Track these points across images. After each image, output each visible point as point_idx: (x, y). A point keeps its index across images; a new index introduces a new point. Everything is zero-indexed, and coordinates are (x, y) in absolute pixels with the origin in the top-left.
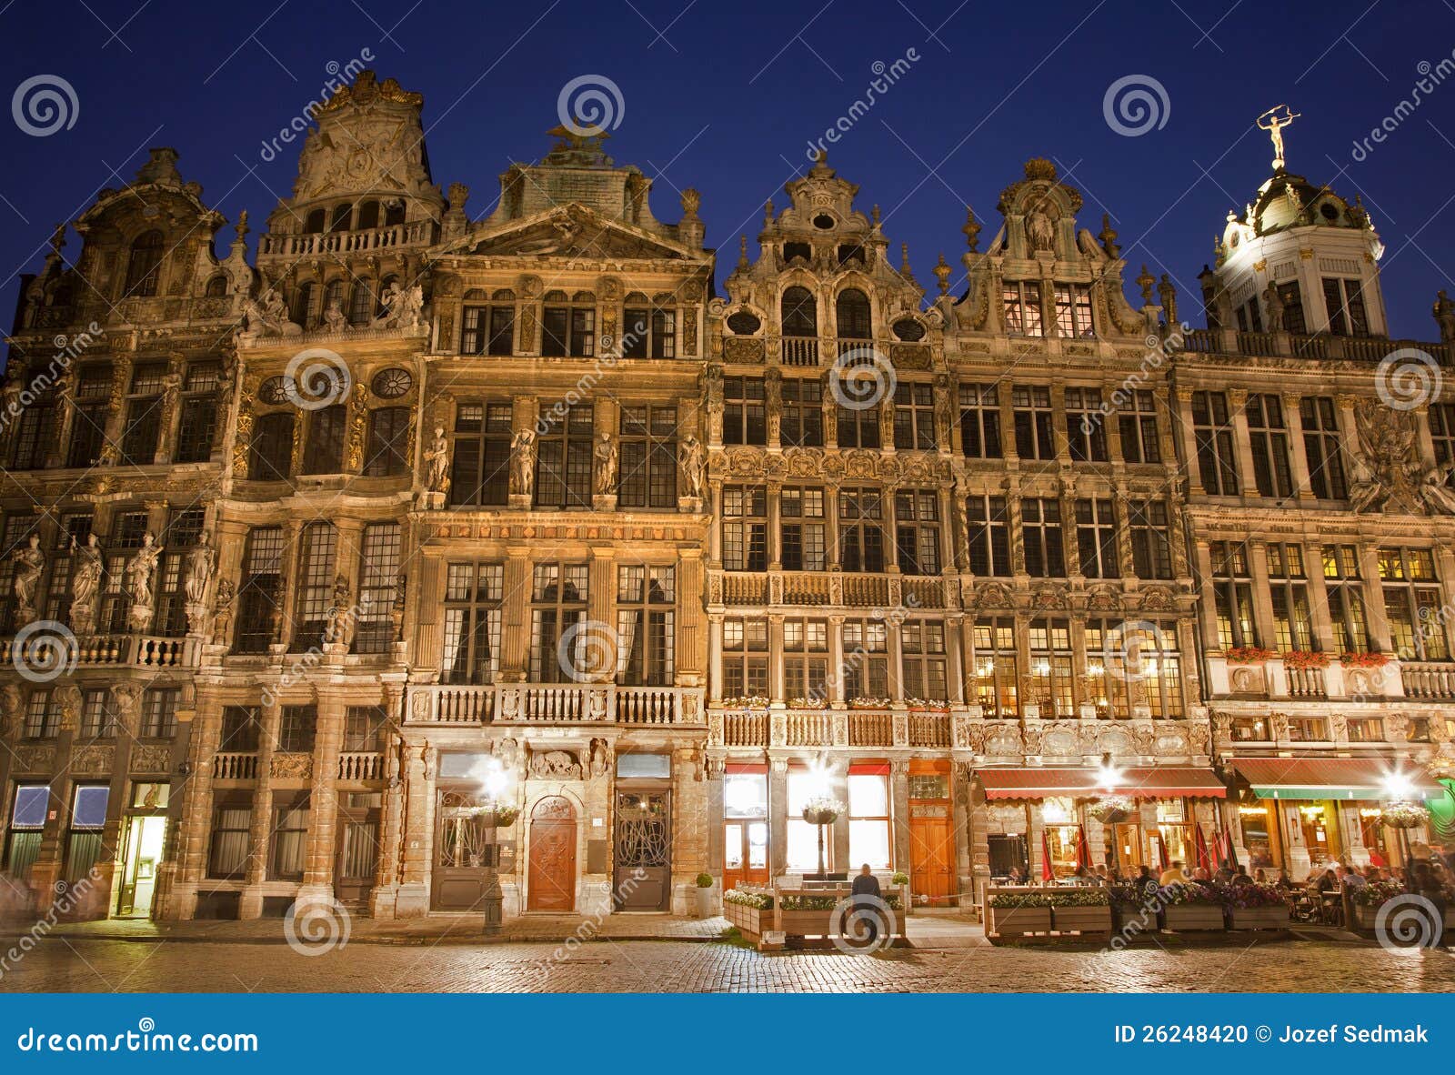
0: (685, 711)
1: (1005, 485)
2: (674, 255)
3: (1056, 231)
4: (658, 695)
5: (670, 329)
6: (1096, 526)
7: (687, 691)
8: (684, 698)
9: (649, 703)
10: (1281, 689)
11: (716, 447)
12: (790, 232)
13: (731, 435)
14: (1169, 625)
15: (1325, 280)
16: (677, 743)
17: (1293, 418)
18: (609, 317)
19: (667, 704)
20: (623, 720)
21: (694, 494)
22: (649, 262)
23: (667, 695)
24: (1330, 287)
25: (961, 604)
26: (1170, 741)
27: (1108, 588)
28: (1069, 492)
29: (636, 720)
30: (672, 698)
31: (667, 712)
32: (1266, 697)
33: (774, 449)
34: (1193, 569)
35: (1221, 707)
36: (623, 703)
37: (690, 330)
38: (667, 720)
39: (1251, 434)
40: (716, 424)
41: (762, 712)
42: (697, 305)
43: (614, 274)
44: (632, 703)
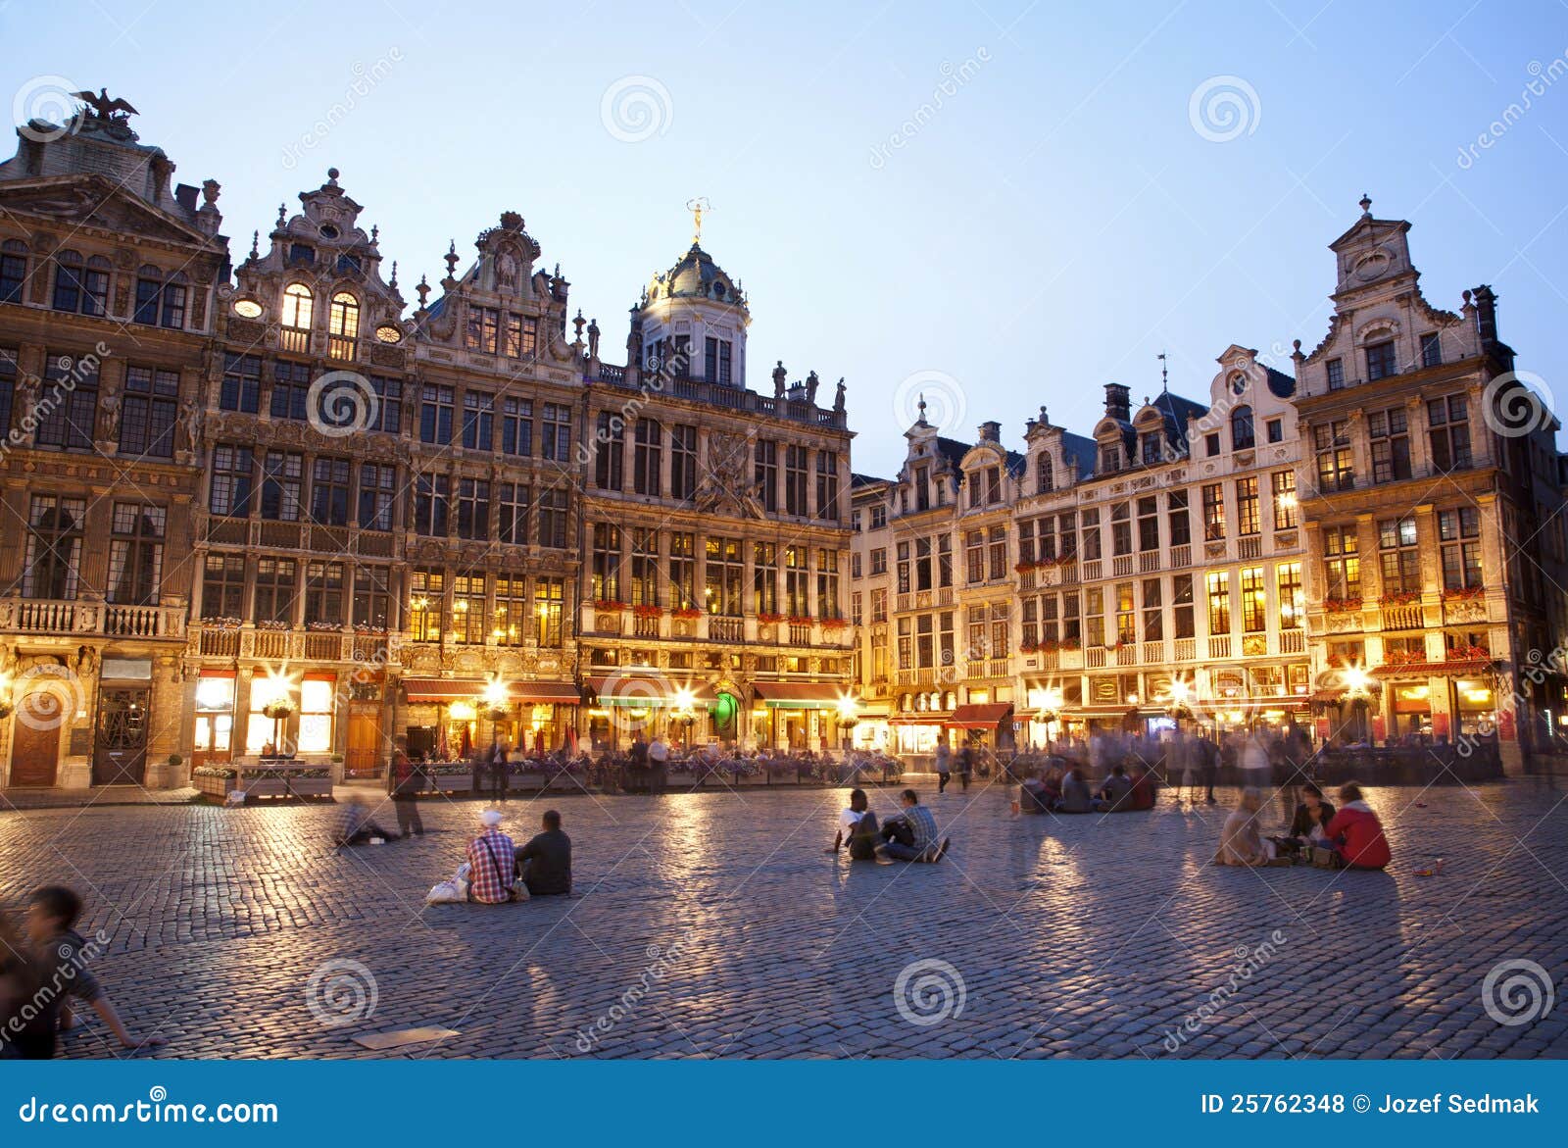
0: (168, 627)
1: (451, 466)
2: (191, 240)
3: (517, 271)
4: (144, 612)
5: (180, 303)
6: (515, 504)
7: (169, 610)
8: (167, 615)
9: (135, 619)
10: (629, 630)
11: (213, 410)
12: (298, 237)
13: (227, 403)
14: (559, 581)
15: (707, 338)
16: (159, 652)
17: (667, 438)
18: (123, 284)
19: (152, 620)
20: (111, 633)
21: (190, 450)
22: (167, 241)
23: (152, 613)
24: (711, 342)
25: (404, 554)
26: (548, 664)
27: (518, 551)
28: (498, 477)
29: (122, 633)
30: (156, 615)
31: (151, 627)
32: (619, 636)
33: (265, 417)
34: (581, 542)
35: (587, 642)
36: (111, 617)
37: (199, 306)
38: (151, 633)
39: (637, 447)
40: (214, 391)
41: (235, 630)
42: (208, 286)
43: (131, 246)
44: (120, 618)
